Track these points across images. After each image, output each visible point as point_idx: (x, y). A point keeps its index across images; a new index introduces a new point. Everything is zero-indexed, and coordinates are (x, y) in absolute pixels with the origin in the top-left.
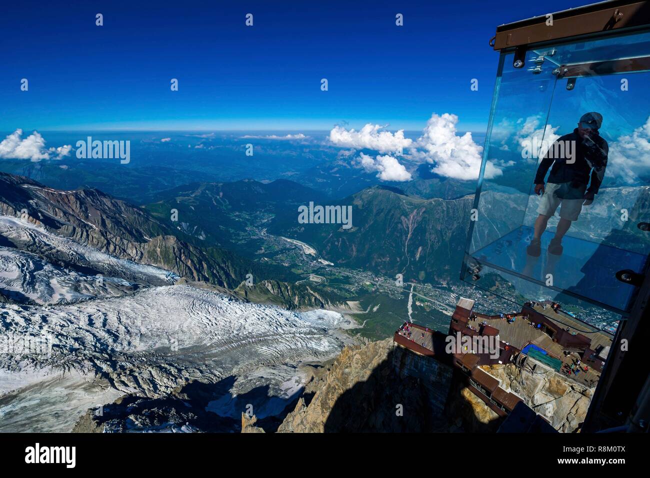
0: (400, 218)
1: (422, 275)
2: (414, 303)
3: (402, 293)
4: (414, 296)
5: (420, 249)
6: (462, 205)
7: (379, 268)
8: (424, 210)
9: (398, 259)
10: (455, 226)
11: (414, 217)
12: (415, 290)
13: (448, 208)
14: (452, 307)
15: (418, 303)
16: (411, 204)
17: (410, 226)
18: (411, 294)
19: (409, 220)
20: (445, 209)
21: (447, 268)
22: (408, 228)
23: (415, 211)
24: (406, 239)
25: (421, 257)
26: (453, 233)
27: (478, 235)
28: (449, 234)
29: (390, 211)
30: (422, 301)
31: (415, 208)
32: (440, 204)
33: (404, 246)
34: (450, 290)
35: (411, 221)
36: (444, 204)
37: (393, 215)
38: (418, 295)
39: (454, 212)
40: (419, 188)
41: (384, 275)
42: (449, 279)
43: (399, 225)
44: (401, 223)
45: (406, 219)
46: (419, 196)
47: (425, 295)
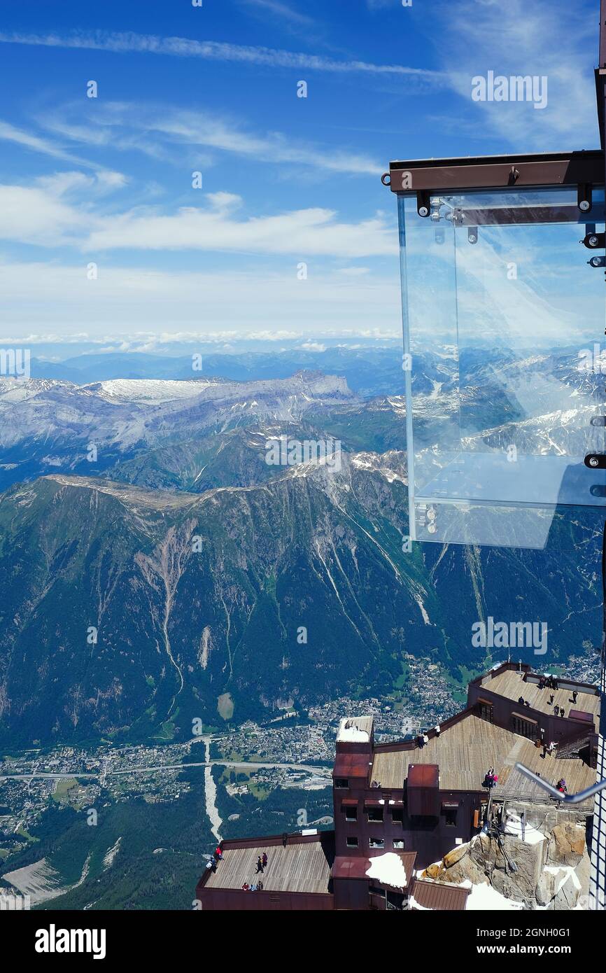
0: (130, 561)
1: (225, 705)
2: (221, 792)
3: (181, 778)
4: (217, 771)
5: (206, 633)
6: (286, 496)
7: (96, 724)
8: (194, 524)
9: (150, 679)
10: (282, 549)
11: (170, 548)
12: (215, 755)
13: (254, 508)
14: (319, 763)
15: (232, 790)
16: (155, 516)
17: (165, 576)
18: (208, 771)
19: (157, 560)
20: (247, 512)
21: (285, 665)
22: (161, 583)
23: (172, 531)
24: (162, 617)
25: (213, 657)
26: (279, 570)
27: (338, 560)
28: (272, 575)
29: (97, 545)
30: (239, 778)
31: (170, 522)
32: (231, 501)
33: (161, 638)
34: (304, 720)
35: (165, 564)
36: (243, 501)
37: (108, 555)
38: (227, 764)
39: (270, 516)
40: (169, 468)
41: (119, 741)
42: (296, 691)
43: (134, 582)
44: (138, 573)
45: (150, 561)
46: (172, 489)
47: (246, 759)
